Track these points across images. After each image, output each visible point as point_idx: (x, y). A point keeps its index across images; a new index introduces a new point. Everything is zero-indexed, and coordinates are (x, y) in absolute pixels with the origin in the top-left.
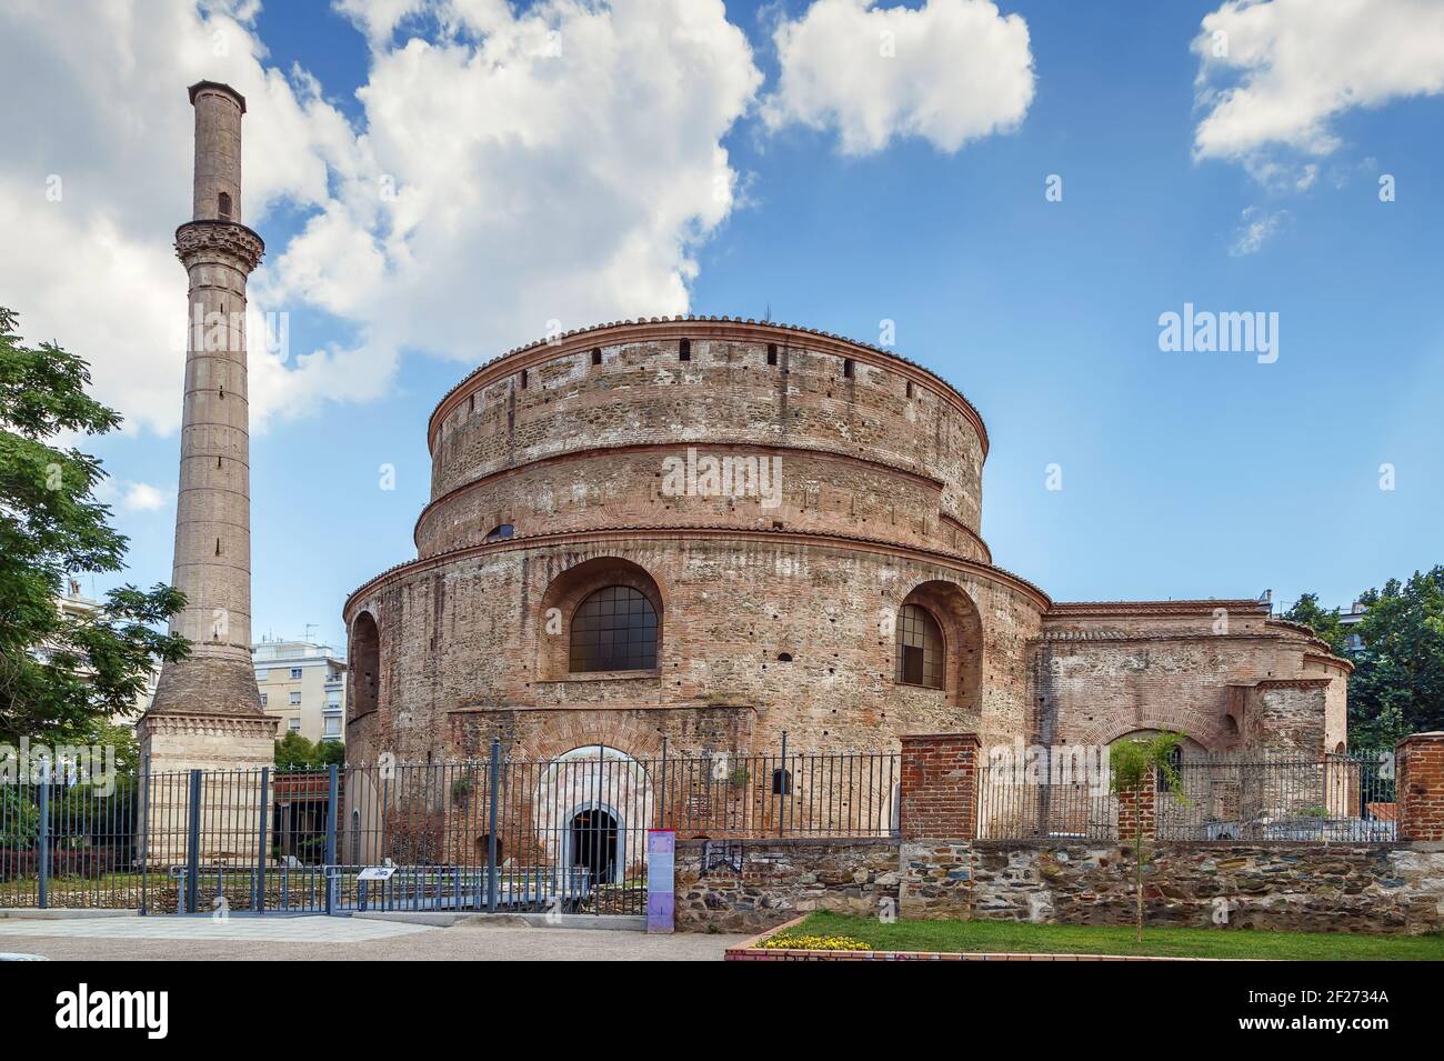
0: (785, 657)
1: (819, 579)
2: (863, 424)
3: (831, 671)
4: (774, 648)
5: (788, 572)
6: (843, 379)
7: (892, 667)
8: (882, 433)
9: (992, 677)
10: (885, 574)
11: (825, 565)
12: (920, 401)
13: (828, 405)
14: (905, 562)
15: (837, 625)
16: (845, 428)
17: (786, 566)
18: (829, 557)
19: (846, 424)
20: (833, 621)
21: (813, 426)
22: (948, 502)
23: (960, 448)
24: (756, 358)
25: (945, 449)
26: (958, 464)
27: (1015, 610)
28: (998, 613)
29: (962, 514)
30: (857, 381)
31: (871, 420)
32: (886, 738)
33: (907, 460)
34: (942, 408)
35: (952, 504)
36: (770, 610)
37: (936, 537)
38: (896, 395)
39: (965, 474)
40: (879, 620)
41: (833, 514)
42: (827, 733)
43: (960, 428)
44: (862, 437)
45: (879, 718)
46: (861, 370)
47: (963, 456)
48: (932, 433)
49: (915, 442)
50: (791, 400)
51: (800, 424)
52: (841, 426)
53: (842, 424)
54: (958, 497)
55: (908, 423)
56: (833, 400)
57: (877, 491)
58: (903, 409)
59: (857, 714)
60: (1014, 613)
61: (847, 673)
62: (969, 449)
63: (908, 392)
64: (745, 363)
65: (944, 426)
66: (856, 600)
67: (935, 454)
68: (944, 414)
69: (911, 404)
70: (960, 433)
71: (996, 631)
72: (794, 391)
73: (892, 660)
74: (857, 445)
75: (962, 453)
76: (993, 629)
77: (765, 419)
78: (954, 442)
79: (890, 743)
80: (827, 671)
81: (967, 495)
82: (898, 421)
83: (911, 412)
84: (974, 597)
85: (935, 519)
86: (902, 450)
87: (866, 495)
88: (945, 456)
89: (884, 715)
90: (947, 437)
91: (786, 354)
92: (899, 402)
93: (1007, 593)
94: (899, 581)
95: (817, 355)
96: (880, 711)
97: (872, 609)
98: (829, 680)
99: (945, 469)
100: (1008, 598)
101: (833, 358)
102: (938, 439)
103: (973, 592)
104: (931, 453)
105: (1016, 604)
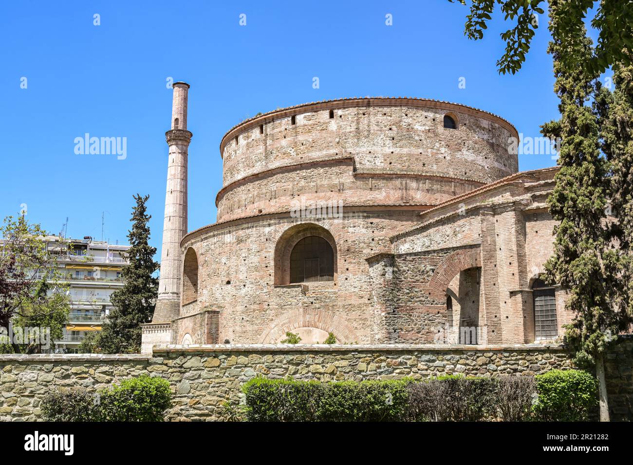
0: (228, 283)
1: (240, 241)
2: (303, 145)
3: (244, 286)
4: (225, 280)
5: (229, 241)
6: (291, 127)
7: (272, 278)
8: (312, 146)
9: (347, 269)
10: (267, 230)
11: (241, 233)
12: (341, 116)
13: (284, 142)
15: (246, 262)
16: (293, 150)
17: (228, 238)
19: (293, 148)
20: (245, 260)
21: (278, 156)
22: (371, 162)
23: (385, 126)
24: (256, 133)
25: (366, 133)
26: (382, 136)
27: (372, 223)
28: (351, 230)
29: (390, 163)
30: (298, 125)
31: (306, 140)
32: (270, 317)
33: (332, 152)
34: (361, 112)
35: (376, 161)
36: (224, 260)
37: (350, 188)
38: (322, 121)
39: (393, 139)
40: (267, 255)
41: (283, 198)
42: (243, 319)
43: (385, 114)
44: (302, 151)
45: (266, 307)
46: (300, 118)
47: (390, 129)
48: (353, 129)
49: (337, 140)
50: (269, 147)
51: (272, 157)
52: (290, 150)
53: (291, 149)
54: (384, 155)
55: (332, 132)
56: (287, 139)
57: (305, 178)
58: (327, 127)
59: (256, 307)
60: (370, 225)
61: (251, 286)
62: (400, 121)
63: (332, 116)
64: (253, 138)
65: (364, 121)
66: (254, 247)
67: (356, 140)
68: (364, 114)
69: (333, 121)
70: (385, 117)
71: (350, 241)
72: (269, 142)
73: (273, 274)
74: (300, 156)
75: (388, 127)
76: (347, 241)
77: (260, 160)
78: (378, 125)
79: (272, 320)
80: (242, 287)
81: (398, 149)
82: (324, 134)
83: (333, 125)
84: (326, 227)
85: (348, 178)
86: (328, 148)
87: (299, 182)
88: (366, 137)
89: (269, 305)
90: (369, 126)
91: (266, 126)
92: (324, 123)
93: (359, 216)
94: (275, 232)
95: (279, 121)
96: (267, 303)
97: (262, 250)
98: (243, 291)
99: (366, 145)
100: (361, 219)
101: (286, 119)
102: (358, 130)
103: (325, 224)
104: (352, 141)
105: (371, 220)
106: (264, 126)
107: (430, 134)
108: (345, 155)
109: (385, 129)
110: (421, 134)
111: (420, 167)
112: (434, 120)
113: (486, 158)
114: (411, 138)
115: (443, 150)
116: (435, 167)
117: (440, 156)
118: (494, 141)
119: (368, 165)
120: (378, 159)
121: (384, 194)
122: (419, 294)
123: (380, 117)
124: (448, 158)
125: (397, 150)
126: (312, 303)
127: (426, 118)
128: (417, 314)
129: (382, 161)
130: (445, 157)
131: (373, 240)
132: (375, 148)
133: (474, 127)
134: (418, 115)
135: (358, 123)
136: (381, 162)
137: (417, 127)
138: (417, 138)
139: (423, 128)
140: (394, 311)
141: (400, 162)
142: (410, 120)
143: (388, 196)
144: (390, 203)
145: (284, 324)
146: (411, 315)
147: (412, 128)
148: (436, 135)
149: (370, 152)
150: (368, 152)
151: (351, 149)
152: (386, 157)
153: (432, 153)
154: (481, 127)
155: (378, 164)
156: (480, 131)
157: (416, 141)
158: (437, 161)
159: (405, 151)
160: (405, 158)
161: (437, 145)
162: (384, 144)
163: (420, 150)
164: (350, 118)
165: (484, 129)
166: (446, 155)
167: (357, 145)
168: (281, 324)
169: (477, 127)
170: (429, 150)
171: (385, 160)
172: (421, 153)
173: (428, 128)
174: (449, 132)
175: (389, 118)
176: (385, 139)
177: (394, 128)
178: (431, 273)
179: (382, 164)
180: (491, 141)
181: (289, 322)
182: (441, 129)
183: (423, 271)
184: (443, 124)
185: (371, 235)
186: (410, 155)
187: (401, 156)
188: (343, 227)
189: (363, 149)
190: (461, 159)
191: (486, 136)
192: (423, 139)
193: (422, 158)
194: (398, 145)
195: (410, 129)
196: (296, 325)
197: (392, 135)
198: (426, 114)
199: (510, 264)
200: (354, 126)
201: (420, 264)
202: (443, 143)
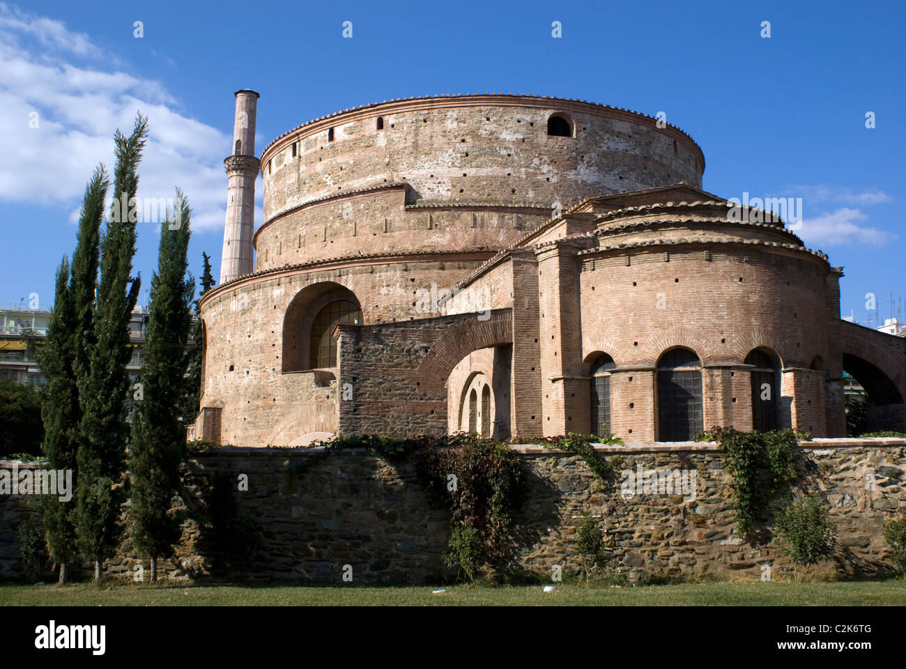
0: (232, 368)
1: (245, 309)
2: (341, 169)
3: (248, 372)
4: (229, 364)
5: (234, 309)
6: (328, 144)
7: (280, 361)
8: (354, 170)
10: (276, 293)
11: (247, 298)
12: (393, 126)
13: (319, 167)
14: (288, 280)
15: (251, 339)
16: (330, 177)
17: (234, 304)
18: (248, 293)
19: (329, 175)
20: (249, 336)
21: (311, 186)
22: (433, 190)
23: (456, 137)
25: (427, 148)
26: (451, 151)
27: (413, 280)
28: (384, 291)
29: (462, 191)
30: (336, 141)
31: (347, 163)
32: (276, 417)
33: (379, 178)
34: (421, 118)
35: (440, 189)
36: (228, 337)
37: (400, 229)
38: (367, 134)
39: (467, 155)
40: (273, 328)
41: (313, 246)
42: (245, 419)
44: (340, 178)
45: (272, 403)
46: (339, 132)
47: (463, 141)
48: (409, 144)
49: (387, 160)
50: (302, 175)
51: (305, 188)
52: (327, 178)
53: (328, 176)
54: (452, 179)
55: (379, 149)
56: (323, 162)
58: (373, 141)
59: (259, 403)
60: (411, 283)
61: (255, 372)
62: (479, 129)
63: (380, 125)
64: (285, 163)
65: (426, 130)
66: (260, 317)
67: (412, 159)
68: (425, 121)
69: (382, 133)
71: (381, 307)
72: (303, 168)
73: (280, 356)
74: (336, 186)
75: (459, 139)
76: (377, 306)
77: (291, 194)
78: (444, 136)
79: (277, 421)
80: (246, 374)
81: (474, 170)
82: (370, 152)
83: (382, 140)
84: (350, 287)
85: (398, 215)
86: (374, 172)
87: (333, 222)
88: (426, 154)
89: (274, 400)
90: (431, 137)
91: (300, 145)
92: (370, 137)
93: (395, 270)
94: (285, 295)
95: (313, 137)
96: (272, 398)
97: (269, 322)
98: (246, 380)
99: (426, 165)
100: (398, 273)
101: (322, 133)
102: (416, 145)
103: (349, 282)
104: (406, 160)
105: (412, 275)
106: (297, 144)
107: (524, 146)
108: (397, 181)
109: (455, 141)
110: (511, 146)
111: (507, 196)
112: (532, 124)
113: (621, 178)
114: (493, 152)
115: (545, 169)
116: (531, 194)
117: (540, 177)
118: (638, 153)
119: (428, 195)
120: (444, 185)
121: (448, 237)
122: (400, 385)
123: (448, 124)
124: (554, 180)
125: (471, 172)
126: (328, 397)
127: (519, 122)
128: (396, 414)
129: (450, 188)
130: (548, 179)
131: (414, 304)
132: (439, 169)
133: (601, 133)
134: (506, 118)
135: (416, 135)
136: (448, 190)
137: (506, 136)
138: (504, 152)
139: (513, 137)
140: (355, 410)
141: (476, 189)
142: (491, 127)
143: (454, 240)
144: (458, 249)
145: (292, 427)
147: (497, 138)
148: (535, 146)
149: (432, 176)
150: (429, 175)
151: (405, 172)
152: (455, 182)
153: (527, 173)
154: (613, 131)
155: (444, 193)
156: (611, 139)
157: (502, 157)
158: (535, 185)
159: (485, 172)
160: (485, 183)
161: (536, 161)
162: (453, 163)
163: (509, 170)
164: (405, 128)
165: (619, 134)
166: (550, 175)
167: (411, 166)
168: (288, 426)
169: (607, 132)
170: (523, 170)
171: (454, 186)
172: (509, 174)
173: (521, 137)
174: (556, 142)
176: (454, 155)
177: (468, 139)
178: (422, 353)
179: (449, 193)
180: (633, 153)
181: (299, 425)
182: (543, 137)
183: (409, 351)
184: (546, 130)
185: (411, 297)
186: (491, 178)
187: (478, 179)
188: (373, 287)
189: (422, 172)
190: (576, 182)
191: (622, 146)
192: (512, 152)
193: (510, 182)
194: (473, 164)
195: (493, 138)
196: (307, 429)
197: (465, 149)
198: (518, 116)
199: (553, 337)
200: (411, 138)
201: (405, 339)
202: (546, 158)
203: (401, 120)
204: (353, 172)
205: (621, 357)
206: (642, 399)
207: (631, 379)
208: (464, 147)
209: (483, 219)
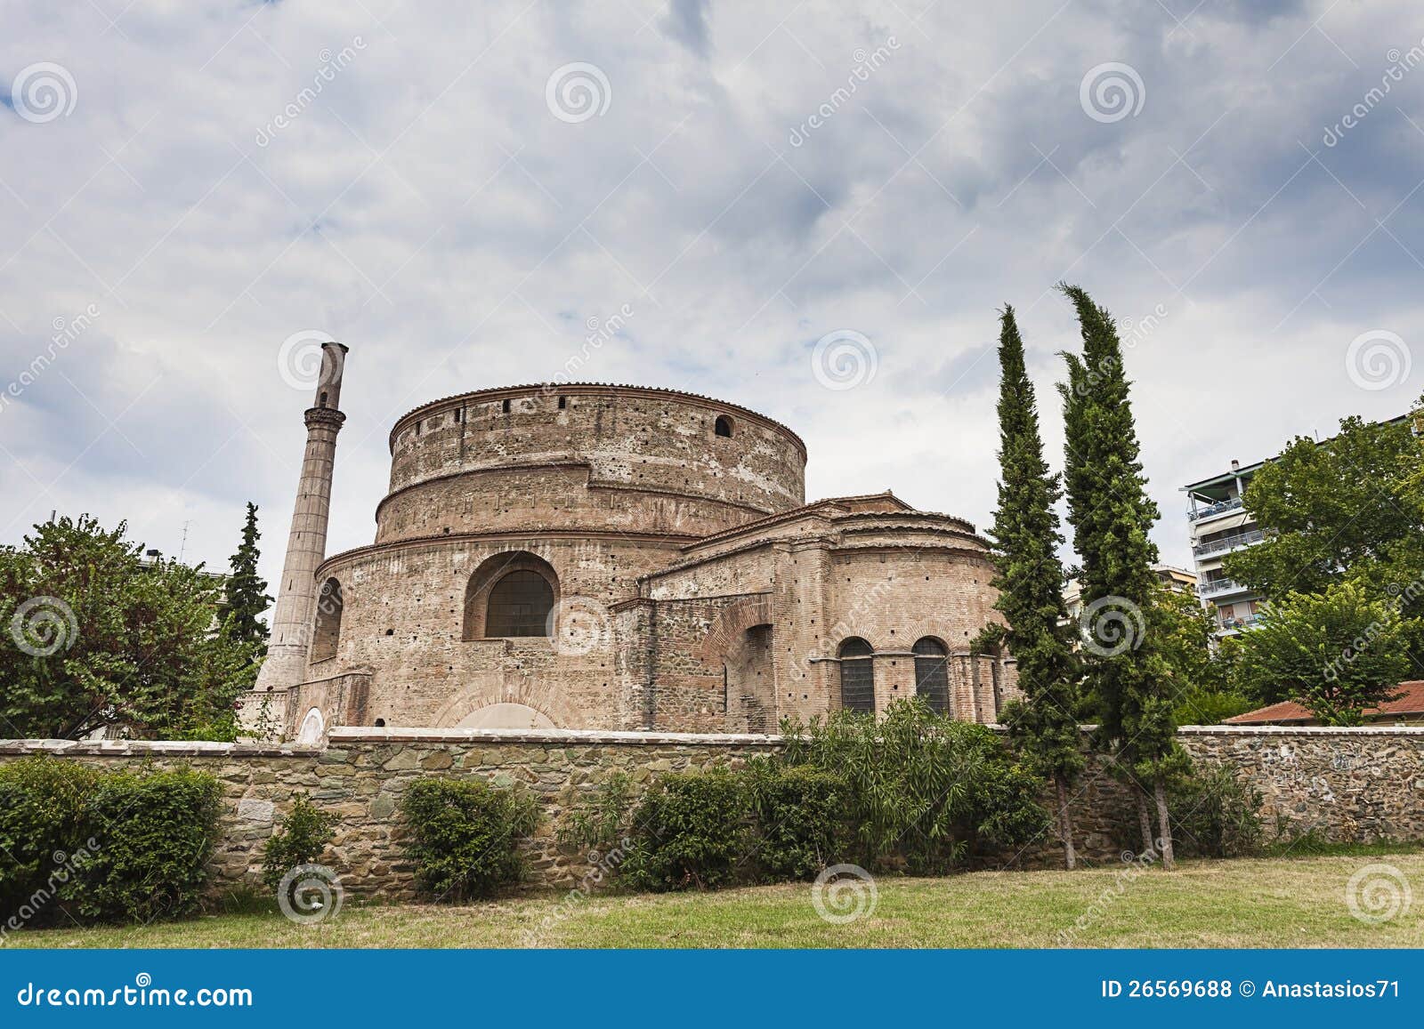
0: (390, 632)
1: (413, 571)
2: (517, 441)
3: (415, 638)
4: (385, 628)
5: (395, 571)
6: (502, 415)
7: (460, 628)
8: (532, 443)
10: (458, 557)
11: (417, 561)
12: (575, 407)
13: (490, 436)
14: (473, 545)
15: (421, 603)
16: (503, 448)
17: (395, 567)
18: (419, 554)
19: (502, 444)
20: (419, 600)
21: (479, 454)
22: (614, 472)
23: (637, 426)
24: (449, 421)
25: (609, 432)
26: (632, 437)
27: (613, 557)
28: (583, 564)
29: (641, 476)
30: (512, 412)
31: (524, 436)
32: (452, 687)
33: (559, 454)
34: (604, 403)
35: (622, 472)
36: (385, 599)
37: (583, 506)
38: (548, 411)
39: (647, 443)
40: (452, 593)
41: (483, 513)
42: (408, 687)
43: (637, 409)
44: (515, 450)
45: (448, 671)
46: (516, 404)
47: (644, 430)
48: (591, 426)
49: (568, 438)
50: (467, 442)
51: (470, 455)
52: (499, 448)
53: (500, 445)
54: (633, 464)
55: (561, 427)
56: (494, 431)
57: (518, 488)
58: (554, 418)
59: (430, 670)
60: (610, 559)
61: (425, 638)
62: (658, 420)
63: (562, 404)
64: (443, 426)
65: (608, 415)
66: (435, 581)
67: (594, 441)
68: (608, 407)
69: (563, 413)
70: (637, 414)
71: (580, 579)
72: (468, 434)
73: (461, 623)
74: (510, 457)
75: (641, 428)
76: (575, 579)
77: (451, 459)
78: (626, 423)
79: (454, 691)
80: (412, 639)
81: (653, 458)
82: (549, 428)
83: (563, 419)
84: (547, 558)
85: (580, 492)
86: (554, 448)
87: (508, 492)
88: (608, 438)
89: (451, 668)
90: (614, 423)
91: (465, 412)
92: (550, 414)
93: (595, 545)
94: (469, 560)
95: (484, 405)
96: (448, 666)
97: (447, 586)
98: (413, 646)
99: (608, 448)
100: (598, 549)
101: (495, 404)
102: (598, 428)
103: (546, 553)
104: (588, 442)
105: (612, 551)
106: (462, 410)
107: (696, 442)
108: (579, 459)
109: (636, 429)
110: (685, 439)
111: (681, 484)
112: (703, 422)
113: (768, 479)
114: (670, 444)
115: (713, 464)
116: (701, 486)
117: (709, 472)
118: (778, 459)
119: (609, 476)
120: (625, 469)
121: (630, 517)
122: (688, 659)
123: (630, 412)
124: (720, 475)
125: (651, 460)
126: (518, 667)
127: (693, 418)
128: (684, 689)
129: (630, 472)
130: (715, 474)
131: (613, 580)
132: (621, 453)
133: (755, 438)
134: (682, 414)
135: (599, 418)
136: (629, 474)
137: (682, 430)
138: (679, 445)
139: (688, 432)
140: (651, 683)
141: (654, 475)
142: (670, 421)
143: (635, 521)
144: (639, 529)
145: (473, 697)
146: (675, 690)
147: (674, 432)
148: (705, 443)
149: (613, 459)
150: (610, 458)
151: (586, 452)
152: (635, 467)
153: (698, 466)
154: (763, 438)
155: (625, 476)
156: (762, 444)
157: (678, 449)
158: (704, 477)
159: (662, 460)
160: (662, 471)
161: (706, 457)
162: (634, 449)
163: (683, 462)
164: (588, 410)
165: (767, 441)
166: (716, 471)
167: (595, 447)
168: (468, 697)
169: (759, 437)
170: (695, 463)
171: (634, 471)
172: (683, 466)
173: (694, 433)
174: (722, 441)
175: (643, 415)
176: (635, 442)
177: (648, 428)
178: (705, 631)
179: (630, 476)
180: (775, 458)
181: (482, 695)
182: (711, 435)
183: (695, 627)
184: (714, 429)
185: (611, 574)
186: (668, 468)
187: (656, 467)
188: (572, 561)
189: (604, 454)
190: (736, 478)
191: (769, 451)
192: (686, 446)
193: (684, 473)
194: (653, 452)
195: (670, 432)
196: (492, 699)
197: (645, 438)
198: (692, 414)
199: (813, 621)
200: (593, 421)
201: (691, 616)
202: (713, 455)
203: (584, 402)
204: (531, 445)
205: (879, 642)
206: (906, 681)
207: (894, 663)
208: (644, 436)
209: (662, 505)
